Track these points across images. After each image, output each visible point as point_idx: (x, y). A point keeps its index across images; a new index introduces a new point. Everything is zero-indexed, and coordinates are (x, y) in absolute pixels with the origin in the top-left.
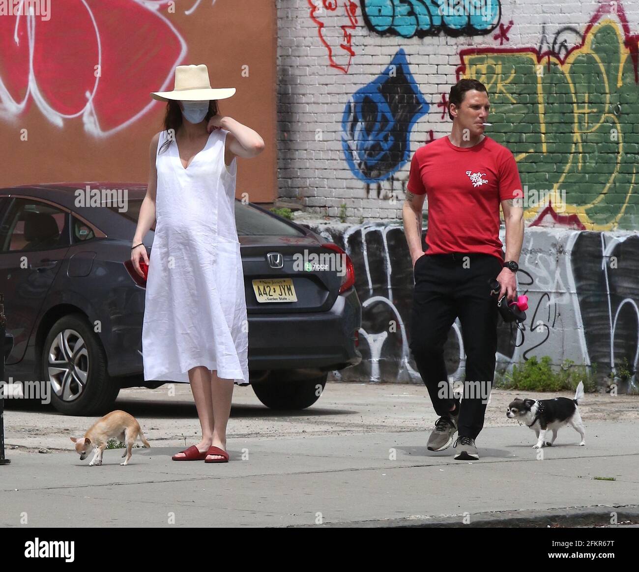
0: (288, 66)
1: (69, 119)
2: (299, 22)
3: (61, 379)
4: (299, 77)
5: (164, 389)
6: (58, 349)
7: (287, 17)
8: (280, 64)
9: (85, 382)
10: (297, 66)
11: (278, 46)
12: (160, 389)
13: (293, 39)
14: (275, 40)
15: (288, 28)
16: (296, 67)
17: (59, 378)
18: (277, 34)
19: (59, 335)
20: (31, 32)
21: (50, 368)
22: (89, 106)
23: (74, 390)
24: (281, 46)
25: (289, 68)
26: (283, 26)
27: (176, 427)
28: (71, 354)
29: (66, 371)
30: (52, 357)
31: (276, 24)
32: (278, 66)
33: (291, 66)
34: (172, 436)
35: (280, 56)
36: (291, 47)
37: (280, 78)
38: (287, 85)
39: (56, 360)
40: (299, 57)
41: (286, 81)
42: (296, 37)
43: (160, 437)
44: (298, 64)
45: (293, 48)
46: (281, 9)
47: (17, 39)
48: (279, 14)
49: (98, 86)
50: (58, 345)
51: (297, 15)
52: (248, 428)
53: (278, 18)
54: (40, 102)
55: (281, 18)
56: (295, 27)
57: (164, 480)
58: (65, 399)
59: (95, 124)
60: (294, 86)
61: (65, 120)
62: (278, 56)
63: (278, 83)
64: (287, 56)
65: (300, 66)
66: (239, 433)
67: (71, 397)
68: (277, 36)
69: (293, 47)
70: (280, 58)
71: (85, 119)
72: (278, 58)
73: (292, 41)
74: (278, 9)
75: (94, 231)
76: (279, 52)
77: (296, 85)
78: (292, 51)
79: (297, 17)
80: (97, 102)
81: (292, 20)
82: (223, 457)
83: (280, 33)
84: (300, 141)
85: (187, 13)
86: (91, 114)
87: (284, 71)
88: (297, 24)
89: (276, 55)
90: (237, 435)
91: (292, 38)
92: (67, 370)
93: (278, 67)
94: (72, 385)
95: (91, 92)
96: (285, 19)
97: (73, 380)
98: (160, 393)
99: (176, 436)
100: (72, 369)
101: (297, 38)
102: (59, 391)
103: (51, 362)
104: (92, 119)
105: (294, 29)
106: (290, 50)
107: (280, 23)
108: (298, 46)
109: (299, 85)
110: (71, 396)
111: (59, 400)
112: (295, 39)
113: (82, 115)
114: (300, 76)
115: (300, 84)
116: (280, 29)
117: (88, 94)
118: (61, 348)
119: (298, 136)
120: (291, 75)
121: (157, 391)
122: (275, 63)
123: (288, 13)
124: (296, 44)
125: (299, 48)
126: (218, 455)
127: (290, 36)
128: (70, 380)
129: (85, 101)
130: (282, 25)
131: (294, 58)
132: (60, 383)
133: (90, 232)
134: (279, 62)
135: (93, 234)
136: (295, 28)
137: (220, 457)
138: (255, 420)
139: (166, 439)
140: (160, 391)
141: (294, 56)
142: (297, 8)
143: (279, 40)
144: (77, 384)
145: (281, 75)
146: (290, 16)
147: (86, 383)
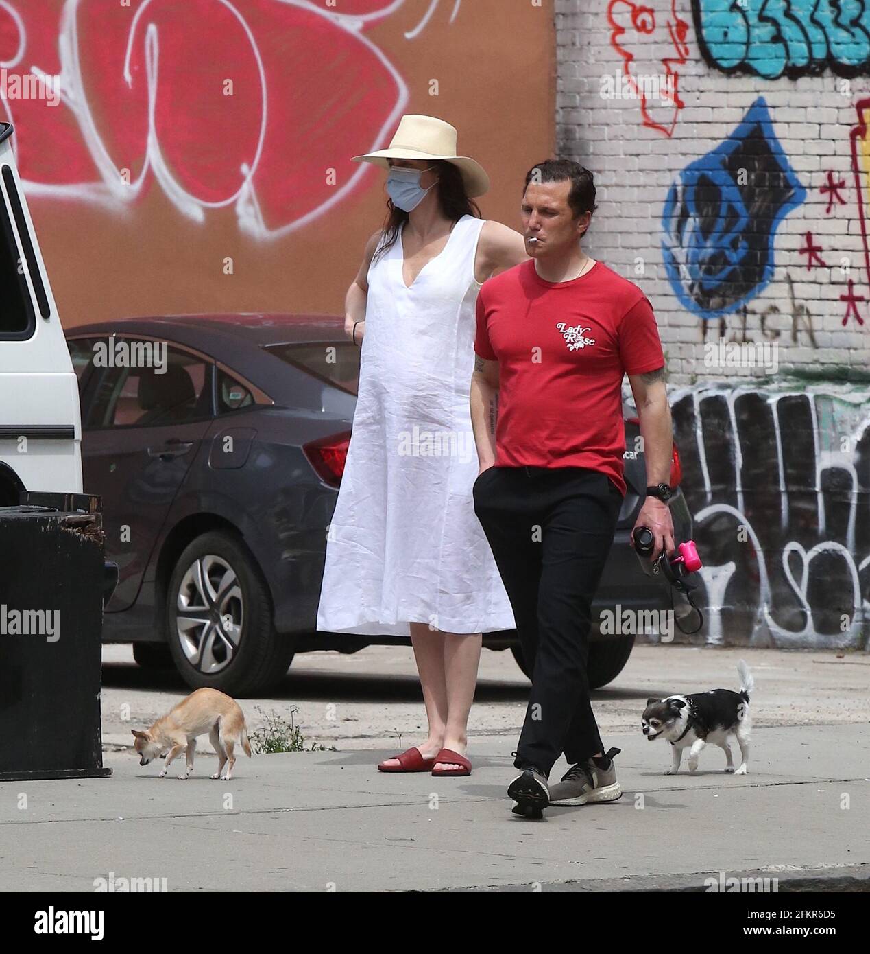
0: (574, 124)
1: (213, 210)
2: (592, 52)
3: (198, 635)
4: (592, 143)
5: (368, 654)
6: (192, 588)
7: (573, 44)
8: (561, 121)
9: (236, 642)
10: (589, 125)
11: (557, 92)
12: (361, 654)
13: (583, 81)
14: (553, 81)
15: (574, 62)
16: (587, 126)
17: (194, 634)
18: (556, 71)
19: (194, 564)
20: (152, 65)
21: (180, 619)
22: (247, 188)
23: (219, 655)
24: (562, 92)
25: (576, 127)
26: (567, 58)
27: (386, 717)
28: (214, 596)
29: (205, 624)
30: (184, 600)
31: (555, 55)
32: (558, 124)
33: (579, 125)
34: (380, 732)
35: (562, 108)
36: (579, 93)
37: (562, 144)
38: (572, 155)
39: (190, 604)
40: (592, 109)
41: (570, 149)
42: (587, 77)
43: (360, 734)
44: (591, 121)
45: (582, 95)
46: (562, 30)
47: (128, 77)
48: (560, 38)
49: (262, 154)
50: (193, 580)
51: (590, 40)
52: (506, 719)
53: (558, 45)
54: (166, 180)
55: (564, 46)
56: (586, 60)
57: (365, 804)
58: (203, 669)
59: (256, 217)
60: (583, 157)
61: (207, 211)
62: (557, 108)
63: (558, 152)
64: (573, 108)
65: (594, 124)
66: (490, 728)
67: (214, 667)
68: (555, 76)
69: (582, 93)
70: (561, 111)
71: (241, 209)
72: (557, 111)
73: (582, 84)
74: (558, 30)
75: (253, 393)
76: (560, 101)
77: (587, 155)
78: (582, 99)
79: (589, 43)
80: (259, 181)
81: (581, 49)
82: (461, 767)
83: (561, 71)
84: (593, 247)
85: (409, 35)
86: (250, 201)
87: (568, 133)
88: (589, 55)
89: (555, 106)
90: (487, 731)
91: (581, 79)
92: (208, 622)
93: (557, 127)
94: (216, 647)
95: (250, 164)
96: (570, 47)
97: (218, 639)
98: (361, 660)
99: (386, 731)
100: (217, 620)
101: (590, 79)
102: (194, 657)
103: (180, 609)
104: (251, 210)
105: (584, 64)
106: (578, 97)
107: (560, 53)
108: (590, 92)
109: (591, 156)
110: (213, 665)
111: (195, 672)
112: (585, 80)
113: (234, 204)
114: (594, 141)
115: (593, 154)
116: (561, 64)
117: (244, 168)
118: (197, 585)
119: (590, 240)
120: (580, 139)
121: (356, 658)
122: (553, 119)
123: (574, 36)
124: (587, 88)
125: (592, 95)
126: (454, 764)
127: (577, 74)
128: (212, 638)
129: (240, 179)
130: (564, 56)
131: (584, 111)
132: (196, 644)
133: (246, 396)
134: (559, 117)
135: (252, 398)
136: (586, 62)
137: (456, 767)
138: (517, 706)
139: (369, 736)
140: (361, 658)
141: (584, 108)
142: (590, 30)
143: (560, 82)
144: (224, 646)
145: (562, 139)
146: (578, 43)
147: (239, 644)
